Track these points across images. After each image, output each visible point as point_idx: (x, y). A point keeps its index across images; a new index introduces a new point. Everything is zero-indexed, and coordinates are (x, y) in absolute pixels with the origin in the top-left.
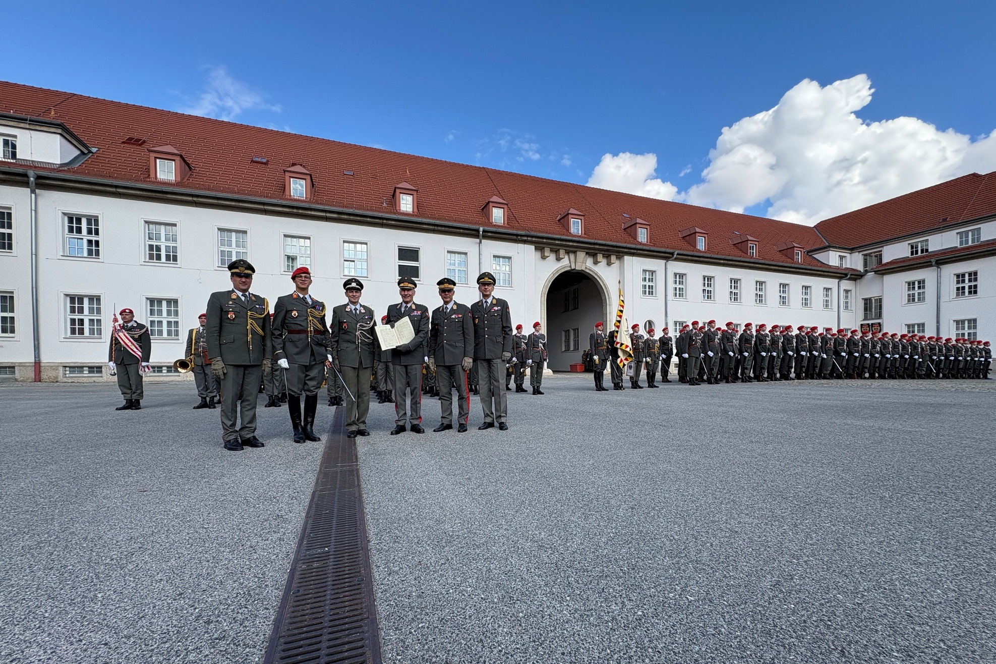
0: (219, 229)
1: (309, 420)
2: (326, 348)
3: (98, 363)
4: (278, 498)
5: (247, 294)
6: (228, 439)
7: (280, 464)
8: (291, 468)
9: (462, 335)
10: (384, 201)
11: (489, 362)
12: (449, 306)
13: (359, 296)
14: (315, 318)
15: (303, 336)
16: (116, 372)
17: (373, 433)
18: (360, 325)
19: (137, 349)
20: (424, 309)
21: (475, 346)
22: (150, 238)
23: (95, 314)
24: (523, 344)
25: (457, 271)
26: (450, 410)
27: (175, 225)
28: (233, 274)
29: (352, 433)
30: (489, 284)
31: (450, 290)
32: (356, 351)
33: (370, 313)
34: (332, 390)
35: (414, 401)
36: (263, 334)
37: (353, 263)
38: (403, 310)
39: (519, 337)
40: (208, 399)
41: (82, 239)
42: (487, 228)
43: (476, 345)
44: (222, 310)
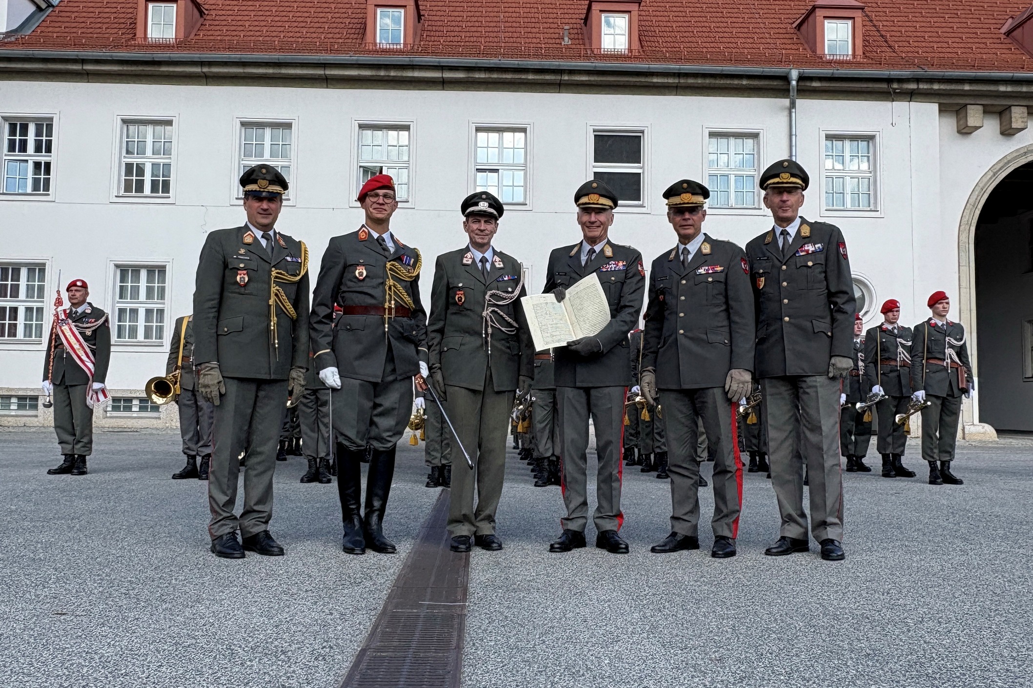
0: (243, 124)
1: (377, 504)
2: (417, 346)
3: (33, 390)
4: (290, 654)
5: (271, 233)
6: (218, 534)
7: (307, 591)
8: (326, 600)
9: (723, 315)
10: (566, 33)
11: (795, 383)
12: (693, 247)
13: (494, 232)
14: (399, 280)
15: (372, 318)
16: (52, 402)
17: (510, 547)
18: (492, 296)
19: (88, 357)
20: (633, 257)
21: (757, 344)
22: (128, 152)
23: (35, 299)
24: (900, 349)
25: (732, 178)
26: (692, 501)
27: (169, 123)
28: (247, 194)
29: (464, 540)
30: (790, 190)
31: (695, 209)
32: (482, 353)
33: (513, 269)
34: (435, 450)
35: (606, 474)
36: (295, 316)
37: (496, 174)
38: (584, 258)
39: (891, 333)
40: (199, 460)
41: (27, 161)
42: (810, 71)
43: (761, 342)
44: (226, 265)
